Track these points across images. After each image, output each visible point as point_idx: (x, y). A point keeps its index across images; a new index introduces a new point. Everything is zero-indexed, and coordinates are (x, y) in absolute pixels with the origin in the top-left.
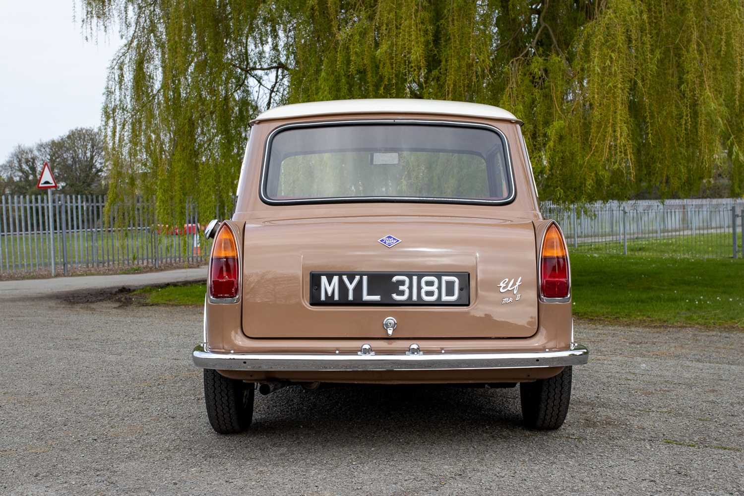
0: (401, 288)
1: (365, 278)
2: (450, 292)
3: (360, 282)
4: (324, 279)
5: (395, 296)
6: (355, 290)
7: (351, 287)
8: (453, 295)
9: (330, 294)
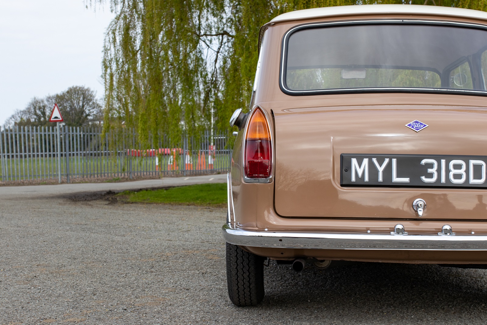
0: (430, 170)
1: (394, 161)
2: (478, 175)
3: (390, 165)
4: (354, 161)
5: (423, 178)
6: (384, 172)
7: (381, 169)
8: (480, 178)
9: (360, 174)
